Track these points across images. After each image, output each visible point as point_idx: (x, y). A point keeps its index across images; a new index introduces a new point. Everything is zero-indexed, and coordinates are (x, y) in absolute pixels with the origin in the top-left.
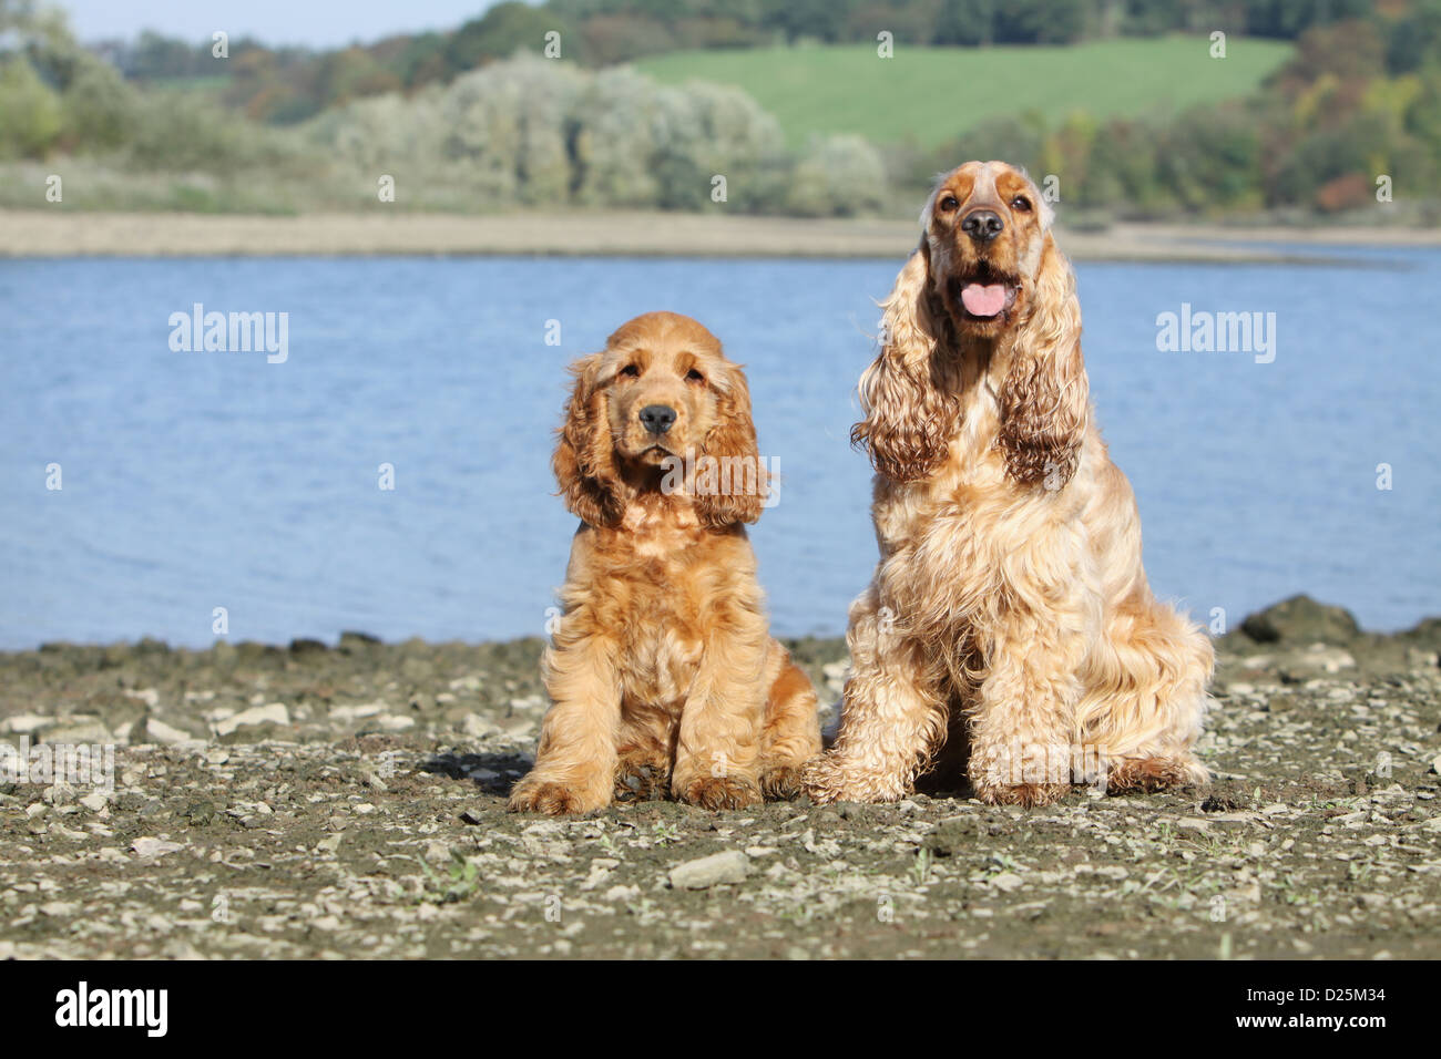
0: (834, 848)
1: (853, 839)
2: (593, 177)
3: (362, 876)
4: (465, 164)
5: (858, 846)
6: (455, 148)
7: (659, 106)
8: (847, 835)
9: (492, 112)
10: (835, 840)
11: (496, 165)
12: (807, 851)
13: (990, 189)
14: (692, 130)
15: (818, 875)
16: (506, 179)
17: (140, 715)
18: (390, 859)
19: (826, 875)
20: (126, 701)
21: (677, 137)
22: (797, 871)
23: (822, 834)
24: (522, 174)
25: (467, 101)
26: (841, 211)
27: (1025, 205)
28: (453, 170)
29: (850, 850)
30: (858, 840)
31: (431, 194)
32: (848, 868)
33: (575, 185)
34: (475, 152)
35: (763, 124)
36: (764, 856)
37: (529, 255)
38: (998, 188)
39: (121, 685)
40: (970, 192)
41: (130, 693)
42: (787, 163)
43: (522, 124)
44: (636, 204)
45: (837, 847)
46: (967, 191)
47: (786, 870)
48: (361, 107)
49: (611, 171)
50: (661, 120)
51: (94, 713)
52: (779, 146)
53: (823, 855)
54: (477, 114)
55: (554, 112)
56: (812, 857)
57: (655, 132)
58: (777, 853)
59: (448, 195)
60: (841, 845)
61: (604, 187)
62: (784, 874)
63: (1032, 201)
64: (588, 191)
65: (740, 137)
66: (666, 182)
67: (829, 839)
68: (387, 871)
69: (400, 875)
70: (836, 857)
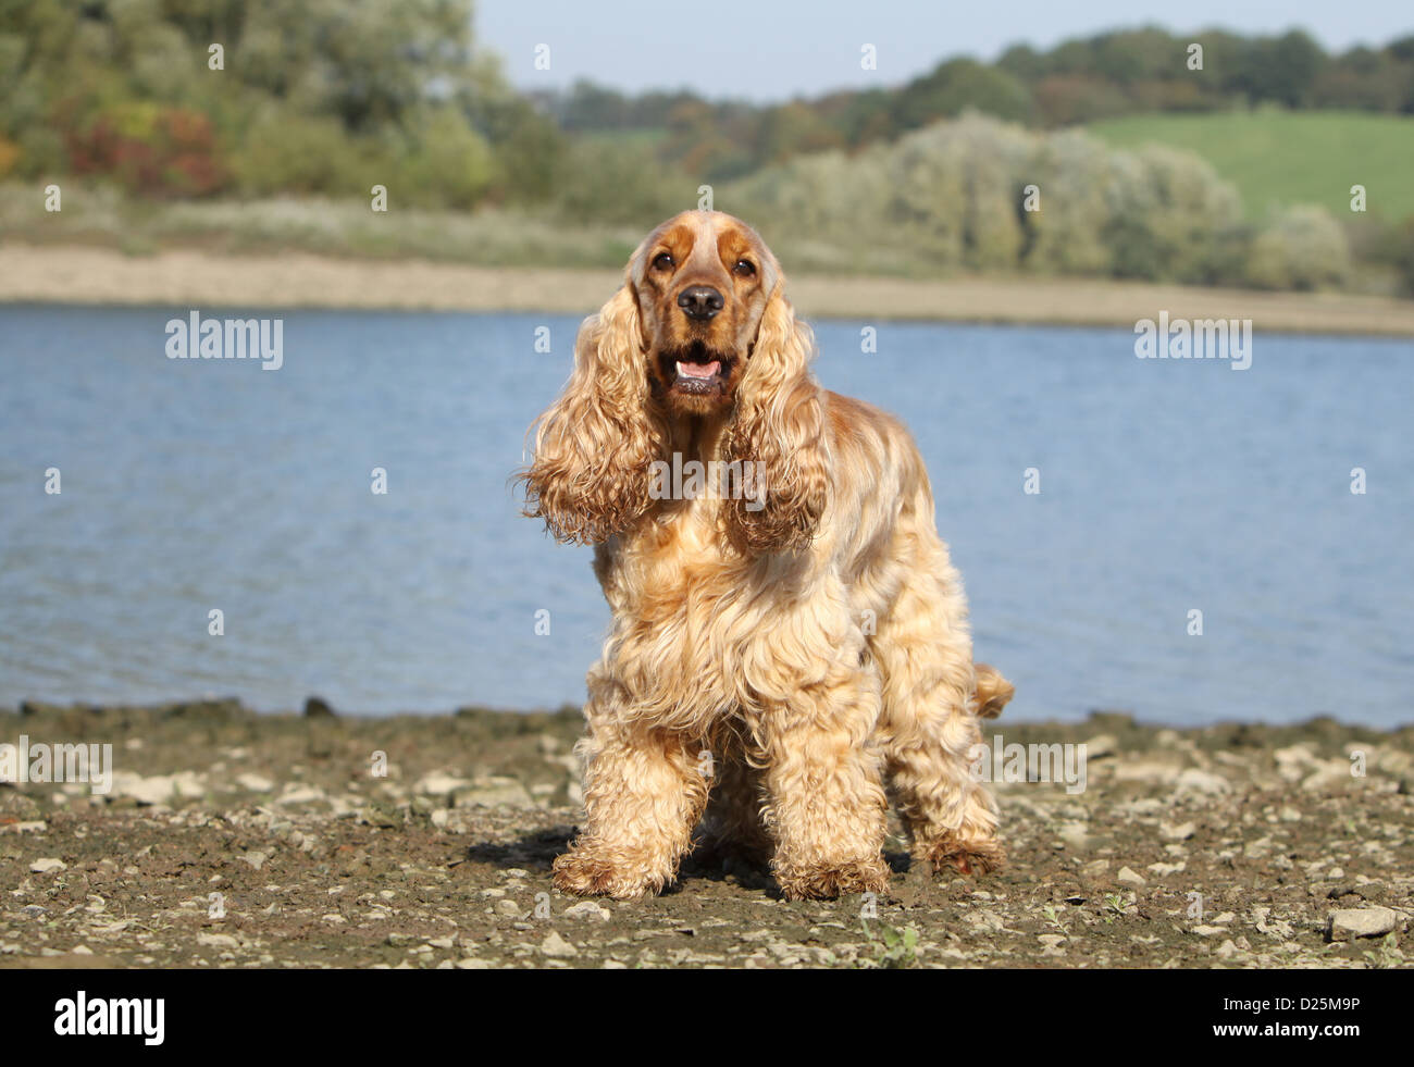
0: (1286, 929)
1: (1306, 921)
2: (1044, 244)
3: (794, 943)
4: (909, 229)
5: (1312, 928)
6: (900, 211)
7: (1115, 172)
8: (1301, 917)
9: (938, 172)
10: (1288, 921)
11: (941, 231)
12: (1259, 932)
13: (710, 250)
14: (1147, 197)
15: (1271, 955)
16: (952, 245)
17: (561, 780)
18: (822, 927)
19: (1279, 956)
20: (547, 767)
21: (1132, 204)
22: (1248, 951)
23: (1276, 915)
24: (969, 240)
25: (912, 161)
26: (1301, 284)
27: (748, 269)
28: (897, 233)
29: (1302, 932)
30: (1313, 921)
31: (874, 257)
32: (1300, 950)
33: (1024, 252)
34: (922, 217)
35: (1221, 192)
36: (1212, 935)
37: (973, 322)
38: (720, 250)
39: (541, 750)
40: (688, 254)
41: (550, 758)
42: (1245, 235)
43: (969, 189)
44: (1088, 273)
45: (1290, 928)
46: (686, 251)
47: (1236, 949)
48: (804, 165)
49: (1065, 236)
50: (1115, 187)
51: (513, 776)
52: (1237, 216)
53: (1276, 936)
54: (922, 176)
55: (1002, 175)
56: (1262, 939)
57: (1108, 198)
58: (1227, 933)
59: (891, 258)
60: (1293, 926)
61: (1056, 255)
62: (1234, 955)
63: (757, 265)
64: (1038, 257)
65: (1196, 206)
66: (1122, 252)
67: (1283, 920)
68: (819, 939)
69: (834, 943)
70: (1289, 939)
